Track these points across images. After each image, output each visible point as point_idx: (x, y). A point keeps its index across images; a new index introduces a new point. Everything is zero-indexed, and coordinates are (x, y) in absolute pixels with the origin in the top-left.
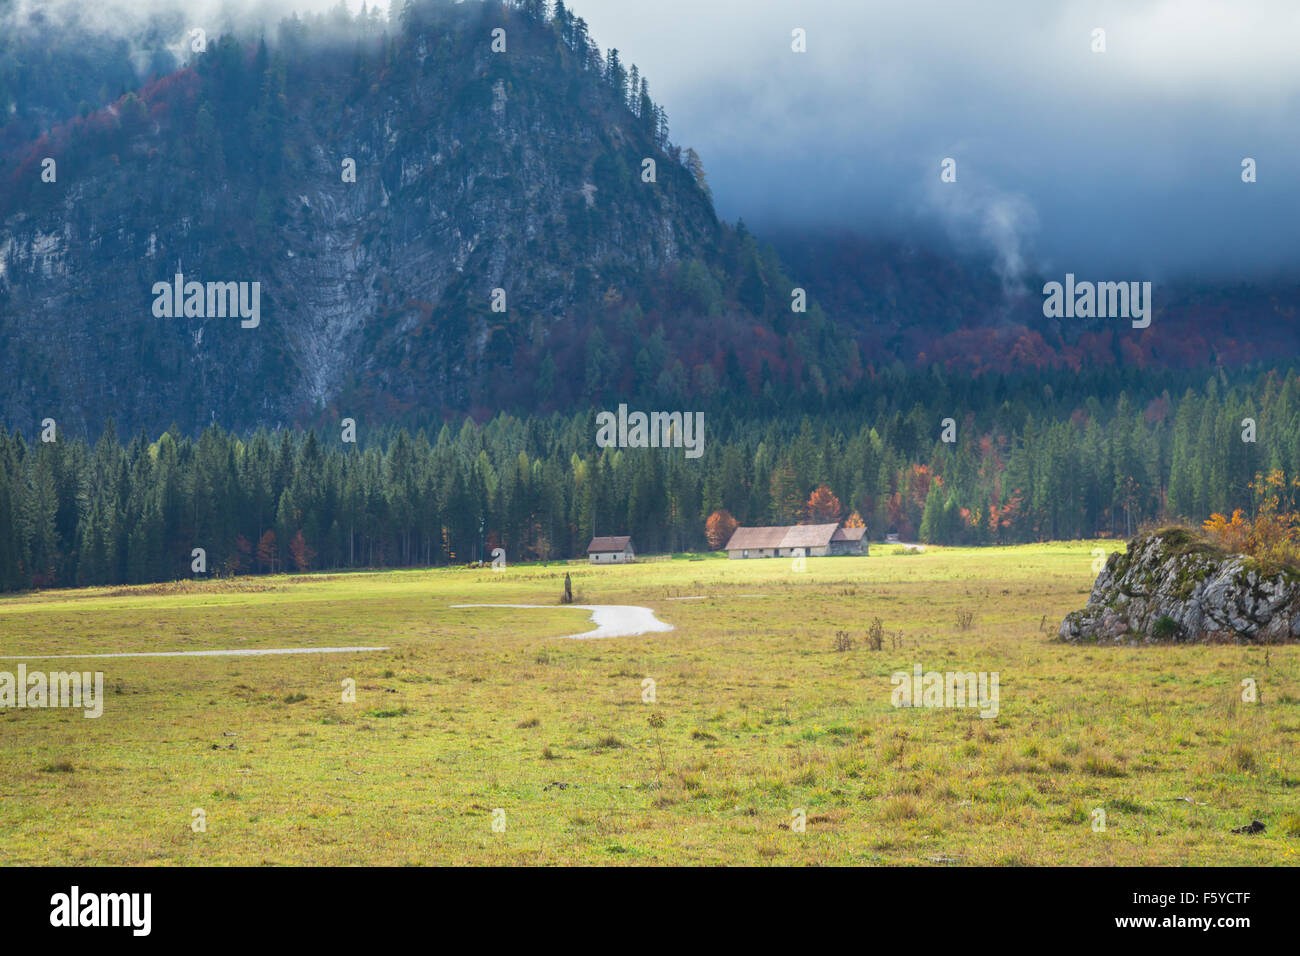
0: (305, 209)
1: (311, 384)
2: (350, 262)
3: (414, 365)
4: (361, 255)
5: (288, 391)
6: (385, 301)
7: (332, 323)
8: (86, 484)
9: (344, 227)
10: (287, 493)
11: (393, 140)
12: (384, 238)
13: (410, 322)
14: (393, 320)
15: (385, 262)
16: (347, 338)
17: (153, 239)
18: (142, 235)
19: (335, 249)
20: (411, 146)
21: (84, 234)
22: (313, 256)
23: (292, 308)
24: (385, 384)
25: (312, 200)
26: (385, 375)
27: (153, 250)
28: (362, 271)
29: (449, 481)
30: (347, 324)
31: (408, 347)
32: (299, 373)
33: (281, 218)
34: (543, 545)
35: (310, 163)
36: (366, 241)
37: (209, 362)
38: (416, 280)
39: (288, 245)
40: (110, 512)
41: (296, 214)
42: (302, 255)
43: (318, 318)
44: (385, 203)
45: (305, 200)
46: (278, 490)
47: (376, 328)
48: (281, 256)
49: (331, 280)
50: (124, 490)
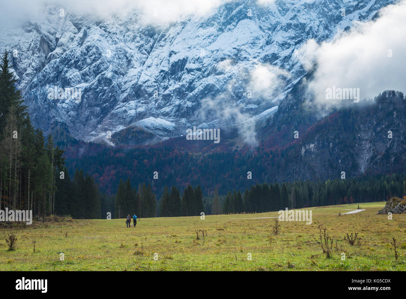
0: (359, 137)
1: (361, 169)
2: (368, 146)
3: (380, 164)
4: (370, 145)
5: (357, 170)
6: (374, 153)
7: (364, 157)
8: (314, 189)
9: (366, 140)
11: (375, 123)
12: (374, 141)
13: (379, 157)
14: (376, 156)
15: (374, 146)
16: (367, 160)
17: (331, 144)
18: (329, 143)
19: (365, 144)
20: (378, 124)
21: (319, 144)
22: (361, 145)
23: (357, 155)
24: (375, 168)
25: (360, 135)
26: (375, 167)
27: (331, 146)
28: (370, 148)
30: (367, 158)
31: (379, 161)
32: (358, 167)
33: (355, 139)
35: (360, 128)
36: (371, 142)
37: (342, 166)
38: (380, 149)
39: (356, 144)
40: (317, 194)
41: (357, 138)
42: (359, 145)
43: (362, 156)
44: (374, 135)
45: (359, 135)
46: (348, 189)
47: (373, 158)
48: (355, 146)
49: (364, 150)
50: (320, 190)
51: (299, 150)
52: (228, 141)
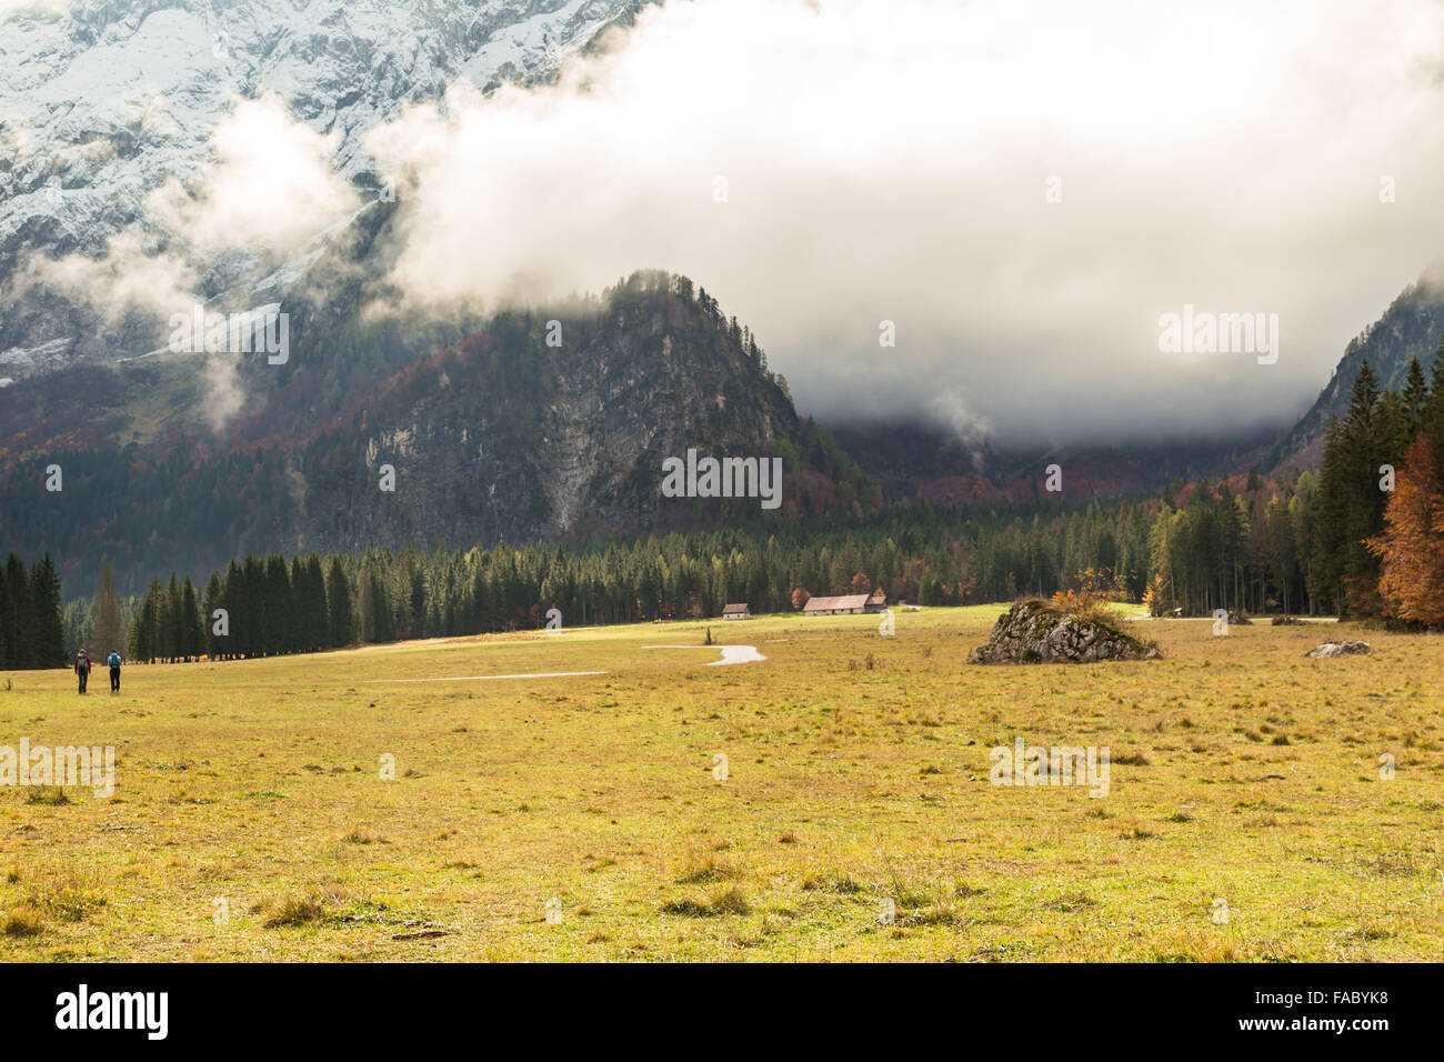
0: (554, 413)
1: (559, 516)
2: (581, 444)
3: (619, 504)
4: (587, 440)
5: (545, 521)
6: (602, 467)
7: (571, 480)
8: (428, 578)
9: (577, 424)
10: (547, 582)
11: (605, 372)
12: (600, 429)
13: (617, 479)
14: (607, 477)
15: (601, 444)
16: (580, 489)
17: (465, 432)
18: (458, 431)
19: (572, 437)
20: (617, 374)
21: (423, 429)
22: (559, 441)
23: (548, 471)
24: (602, 515)
25: (558, 409)
26: (602, 511)
27: (465, 439)
28: (588, 449)
29: (640, 573)
30: (580, 481)
31: (615, 493)
32: (551, 510)
33: (540, 419)
34: (697, 609)
35: (557, 386)
36: (590, 432)
37: (499, 505)
38: (619, 455)
39: (544, 435)
40: (442, 595)
41: (548, 417)
42: (553, 440)
43: (563, 477)
44: (601, 409)
45: (554, 408)
46: (541, 580)
47: (596, 483)
48: (540, 441)
49: (569, 455)
50: (451, 581)
51: (358, 449)
52: (104, 413)
